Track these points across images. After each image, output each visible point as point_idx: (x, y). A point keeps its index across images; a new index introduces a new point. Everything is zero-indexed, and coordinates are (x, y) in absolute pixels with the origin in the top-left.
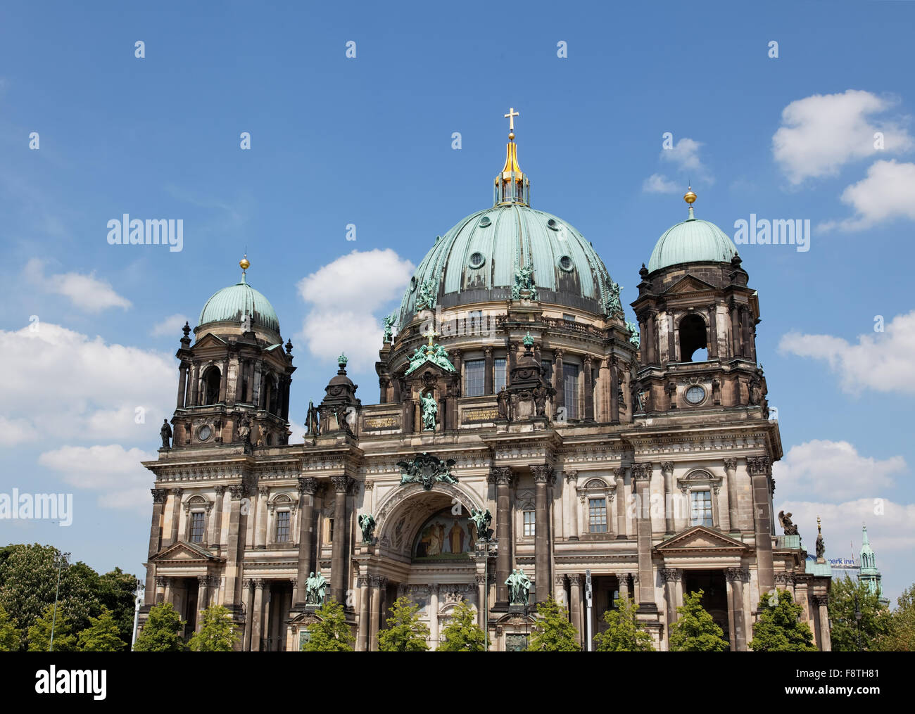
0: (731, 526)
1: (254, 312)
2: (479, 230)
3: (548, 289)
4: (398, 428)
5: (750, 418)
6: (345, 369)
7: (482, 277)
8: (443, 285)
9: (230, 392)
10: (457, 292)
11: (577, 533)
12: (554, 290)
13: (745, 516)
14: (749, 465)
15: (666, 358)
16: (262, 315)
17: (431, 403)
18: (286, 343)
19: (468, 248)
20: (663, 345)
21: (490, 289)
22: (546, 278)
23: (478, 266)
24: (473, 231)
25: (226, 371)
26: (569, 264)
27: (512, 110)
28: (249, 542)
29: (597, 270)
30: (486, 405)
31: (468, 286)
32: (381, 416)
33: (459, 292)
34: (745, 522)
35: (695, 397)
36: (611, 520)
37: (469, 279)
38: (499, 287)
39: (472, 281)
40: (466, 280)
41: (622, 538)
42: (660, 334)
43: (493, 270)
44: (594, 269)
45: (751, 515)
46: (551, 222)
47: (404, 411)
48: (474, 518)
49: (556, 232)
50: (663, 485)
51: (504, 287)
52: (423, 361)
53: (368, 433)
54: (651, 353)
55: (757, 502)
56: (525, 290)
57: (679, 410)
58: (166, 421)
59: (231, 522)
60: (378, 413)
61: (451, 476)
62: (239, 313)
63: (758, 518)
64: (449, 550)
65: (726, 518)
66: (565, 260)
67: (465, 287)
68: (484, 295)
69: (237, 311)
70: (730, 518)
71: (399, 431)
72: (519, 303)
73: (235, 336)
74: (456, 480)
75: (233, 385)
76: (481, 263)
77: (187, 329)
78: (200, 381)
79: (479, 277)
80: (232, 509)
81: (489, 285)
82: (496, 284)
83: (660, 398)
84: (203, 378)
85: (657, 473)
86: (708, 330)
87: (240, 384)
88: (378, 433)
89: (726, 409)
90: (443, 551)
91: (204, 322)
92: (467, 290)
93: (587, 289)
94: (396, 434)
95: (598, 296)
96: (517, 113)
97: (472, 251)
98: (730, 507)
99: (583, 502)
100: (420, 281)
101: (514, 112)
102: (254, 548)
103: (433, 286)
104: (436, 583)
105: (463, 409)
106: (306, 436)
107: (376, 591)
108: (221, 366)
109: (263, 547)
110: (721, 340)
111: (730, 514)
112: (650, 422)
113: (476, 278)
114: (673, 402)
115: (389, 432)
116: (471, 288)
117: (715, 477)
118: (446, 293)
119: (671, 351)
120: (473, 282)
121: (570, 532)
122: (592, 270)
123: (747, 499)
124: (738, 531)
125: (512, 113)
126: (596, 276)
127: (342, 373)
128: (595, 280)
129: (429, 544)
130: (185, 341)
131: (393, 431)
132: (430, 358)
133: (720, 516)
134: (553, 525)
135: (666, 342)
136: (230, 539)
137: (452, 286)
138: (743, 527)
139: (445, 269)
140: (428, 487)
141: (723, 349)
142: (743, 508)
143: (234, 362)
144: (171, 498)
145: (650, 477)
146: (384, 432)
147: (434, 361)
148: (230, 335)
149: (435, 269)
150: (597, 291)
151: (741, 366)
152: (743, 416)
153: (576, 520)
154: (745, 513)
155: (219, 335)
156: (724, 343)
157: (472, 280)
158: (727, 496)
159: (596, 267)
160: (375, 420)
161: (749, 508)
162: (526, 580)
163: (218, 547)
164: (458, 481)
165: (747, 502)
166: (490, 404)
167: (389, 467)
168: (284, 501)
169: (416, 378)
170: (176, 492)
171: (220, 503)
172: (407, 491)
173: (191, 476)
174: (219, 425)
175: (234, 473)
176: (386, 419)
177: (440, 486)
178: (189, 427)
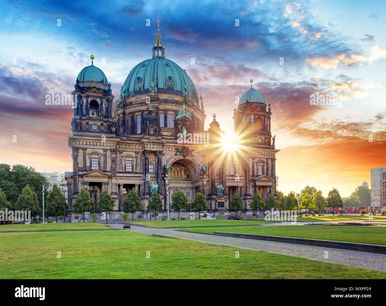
2: (166, 67)
4: (173, 137)
7: (172, 85)
8: (157, 85)
9: (104, 112)
14: (272, 160)
17: (185, 130)
23: (171, 81)
25: (102, 103)
28: (117, 170)
31: (168, 88)
32: (167, 131)
33: (165, 89)
35: (260, 140)
36: (236, 171)
37: (168, 85)
47: (175, 131)
51: (180, 91)
52: (182, 116)
53: (163, 137)
55: (273, 170)
59: (111, 163)
60: (165, 130)
61: (192, 154)
63: (273, 174)
70: (267, 173)
71: (173, 138)
75: (104, 110)
80: (112, 158)
81: (175, 89)
82: (177, 90)
85: (251, 160)
88: (166, 137)
89: (268, 145)
94: (172, 138)
98: (267, 170)
99: (229, 166)
102: (118, 173)
109: (122, 172)
115: (170, 137)
117: (265, 162)
120: (169, 87)
131: (171, 137)
132: (184, 115)
135: (253, 124)
136: (111, 170)
140: (184, 156)
143: (104, 100)
144: (81, 151)
146: (168, 137)
147: (186, 116)
152: (271, 147)
153: (227, 171)
158: (267, 167)
160: (164, 133)
162: (222, 187)
163: (107, 172)
164: (194, 156)
167: (171, 149)
168: (130, 157)
169: (180, 121)
170: (85, 149)
171: (105, 156)
172: (178, 158)
173: (92, 144)
174: (102, 125)
175: (112, 145)
176: (168, 133)
177: (188, 157)
178: (88, 123)
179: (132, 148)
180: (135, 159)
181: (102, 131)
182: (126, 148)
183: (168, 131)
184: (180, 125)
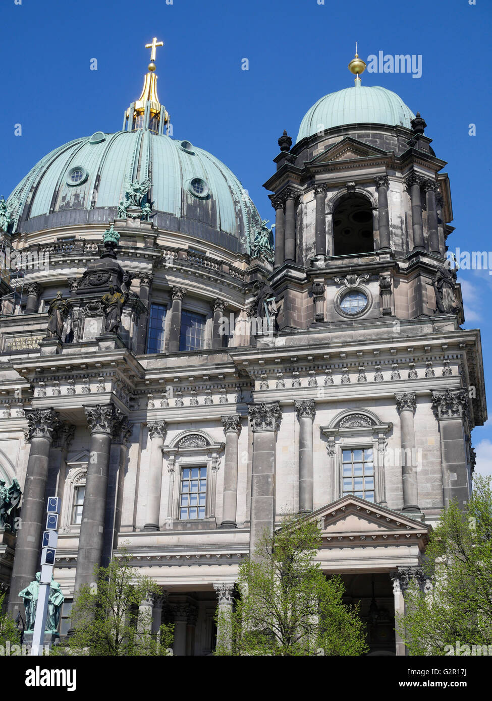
0: (405, 500)
2: (89, 145)
3: (172, 215)
5: (437, 331)
7: (81, 196)
8: (28, 208)
10: (46, 214)
11: (158, 519)
12: (178, 216)
13: (429, 485)
14: (436, 403)
15: (312, 253)
19: (68, 165)
20: (309, 236)
21: (89, 209)
22: (168, 201)
23: (78, 182)
24: (81, 148)
26: (202, 189)
27: (155, 40)
29: (242, 205)
31: (61, 207)
33: (48, 214)
34: (427, 495)
35: (350, 307)
36: (214, 499)
37: (64, 198)
38: (103, 208)
39: (66, 201)
40: (60, 199)
41: (230, 526)
42: (304, 223)
43: (96, 188)
44: (239, 202)
45: (438, 483)
46: (186, 145)
49: (192, 156)
50: (297, 439)
51: (110, 208)
54: (290, 248)
55: (447, 460)
57: (327, 324)
63: (449, 486)
65: (397, 489)
66: (198, 183)
67: (57, 208)
68: (80, 216)
70: (404, 490)
72: (124, 224)
76: (83, 179)
79: (77, 196)
81: (88, 206)
82: (98, 204)
83: (299, 310)
85: (289, 418)
86: (376, 213)
89: (401, 321)
92: (59, 212)
93: (225, 223)
95: (242, 233)
96: (162, 43)
97: (73, 166)
98: (404, 473)
99: (172, 470)
101: (159, 42)
105: (4, 334)
110: (394, 227)
111: (404, 482)
112: (281, 340)
113: (73, 198)
114: (318, 313)
116: (66, 208)
117: (381, 423)
118: (31, 216)
119: (320, 245)
120: (68, 202)
121: (145, 517)
122: (236, 203)
123: (431, 459)
124: (417, 508)
125: (154, 44)
126: (240, 210)
128: (238, 214)
133: (387, 487)
135: (313, 231)
137: (40, 208)
138: (423, 503)
139: (35, 189)
141: (398, 241)
142: (426, 473)
145: (278, 426)
150: (241, 227)
151: (425, 260)
152: (427, 328)
153: (158, 499)
154: (428, 481)
156: (399, 232)
157: (68, 199)
159: (241, 200)
161: (434, 473)
165: (432, 463)
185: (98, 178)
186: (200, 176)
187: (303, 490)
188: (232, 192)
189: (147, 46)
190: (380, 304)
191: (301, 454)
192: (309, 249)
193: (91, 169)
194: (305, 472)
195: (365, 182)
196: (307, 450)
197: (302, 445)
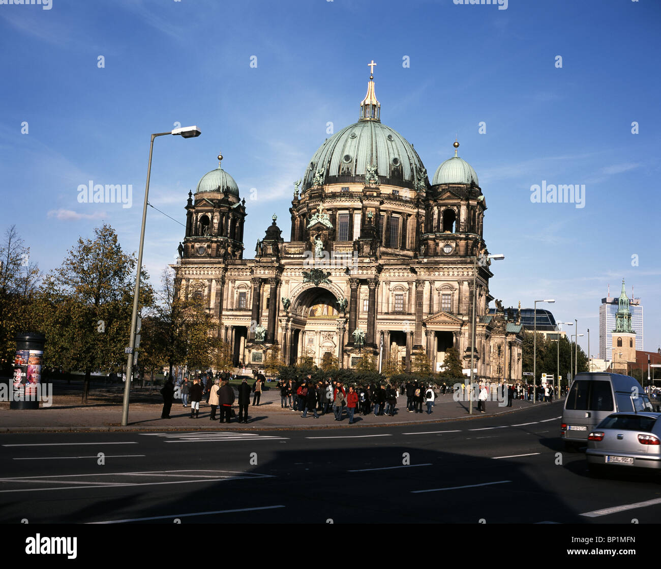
0: (458, 312)
1: (227, 187)
2: (350, 140)
3: (385, 177)
5: (472, 262)
6: (276, 222)
7: (350, 169)
8: (328, 171)
9: (215, 229)
11: (388, 311)
12: (388, 177)
14: (469, 283)
15: (436, 229)
16: (231, 188)
17: (320, 243)
18: (242, 200)
19: (343, 151)
20: (435, 223)
21: (354, 175)
22: (384, 171)
23: (348, 162)
24: (346, 141)
25: (212, 218)
26: (397, 162)
27: (373, 61)
28: (224, 307)
29: (414, 164)
30: (347, 245)
31: (342, 173)
32: (294, 247)
33: (337, 176)
34: (465, 310)
35: (447, 250)
36: (405, 306)
37: (343, 169)
38: (359, 175)
40: (341, 169)
41: (410, 314)
42: (434, 217)
43: (356, 165)
45: (468, 307)
46: (390, 137)
47: (306, 246)
48: (339, 302)
49: (392, 142)
50: (430, 290)
51: (362, 175)
52: (317, 222)
53: (287, 255)
54: (429, 227)
55: (470, 301)
56: (372, 179)
57: (439, 256)
58: (180, 243)
59: (216, 297)
60: (292, 246)
61: (328, 280)
62: (219, 187)
63: (470, 309)
64: (326, 314)
65: (457, 308)
66: (395, 161)
67: (340, 173)
68: (350, 179)
69: (218, 186)
70: (459, 308)
72: (369, 186)
73: (217, 200)
74: (331, 282)
75: (216, 226)
76: (350, 160)
77: (190, 194)
78: (198, 223)
79: (348, 169)
80: (217, 291)
81: (353, 173)
82: (357, 173)
83: (431, 249)
84: (200, 221)
85: (427, 283)
86: (456, 217)
87: (220, 226)
88: (292, 256)
89: (461, 257)
90: (324, 314)
91: (200, 191)
92: (341, 175)
93: (407, 176)
95: (413, 179)
96: (375, 64)
97: (345, 154)
98: (459, 303)
99: (392, 295)
100: (316, 165)
101: (374, 63)
102: (227, 310)
103: (323, 172)
104: (319, 330)
105: (336, 247)
106: (256, 256)
107: (289, 333)
108: (209, 215)
109: (232, 310)
110: (462, 223)
111: (459, 306)
112: (425, 260)
114: (437, 251)
115: (298, 256)
116: (344, 175)
117: (453, 289)
118: (330, 175)
119: (438, 226)
120: (345, 171)
121: (384, 310)
122: (411, 164)
123: (466, 300)
124: (461, 314)
125: (372, 64)
126: (413, 168)
127: (274, 224)
128: (412, 170)
129: (316, 310)
130: (190, 201)
131: (300, 256)
132: (320, 220)
133: (454, 307)
134: (377, 306)
135: (437, 221)
136: (216, 306)
137: (334, 172)
138: (464, 312)
139: (330, 162)
140: (317, 284)
141: (463, 227)
142: (465, 304)
143: (217, 214)
144: (183, 282)
145: (424, 286)
146: (295, 256)
147: (322, 222)
148: (215, 199)
149: (324, 161)
150: (413, 176)
151: (470, 236)
152: (468, 260)
153: (388, 305)
154: (465, 306)
155: (208, 199)
156: (463, 224)
157: (344, 170)
158: (458, 297)
159: (413, 162)
160: (291, 249)
161: (467, 304)
162: (362, 333)
163: (210, 309)
164: (332, 282)
166: (350, 245)
167: (297, 274)
168: (243, 287)
169: (313, 230)
170: (188, 280)
171: (210, 287)
172: (306, 286)
173: (195, 272)
174: (209, 247)
175: (217, 272)
176: (296, 249)
177: (323, 284)
178: (193, 247)
179: (246, 275)
180: (250, 290)
181: (208, 254)
182: (239, 275)
183: (296, 246)
184: (313, 236)
185: (356, 160)
186: (397, 156)
187: (431, 306)
188: (409, 158)
189: (369, 65)
190: (455, 250)
191: (431, 296)
192: (435, 228)
193: (352, 155)
194: (432, 301)
195: (454, 205)
196: (432, 295)
197: (431, 293)
